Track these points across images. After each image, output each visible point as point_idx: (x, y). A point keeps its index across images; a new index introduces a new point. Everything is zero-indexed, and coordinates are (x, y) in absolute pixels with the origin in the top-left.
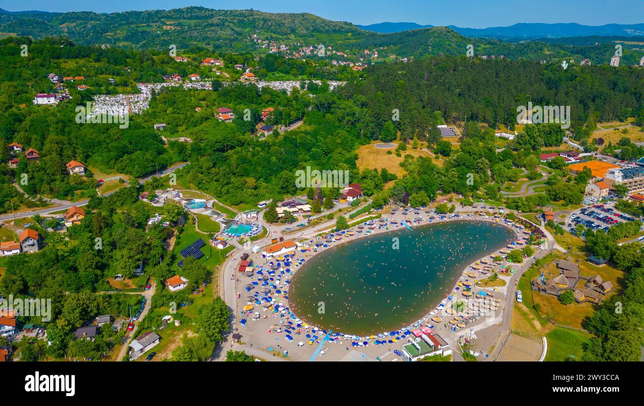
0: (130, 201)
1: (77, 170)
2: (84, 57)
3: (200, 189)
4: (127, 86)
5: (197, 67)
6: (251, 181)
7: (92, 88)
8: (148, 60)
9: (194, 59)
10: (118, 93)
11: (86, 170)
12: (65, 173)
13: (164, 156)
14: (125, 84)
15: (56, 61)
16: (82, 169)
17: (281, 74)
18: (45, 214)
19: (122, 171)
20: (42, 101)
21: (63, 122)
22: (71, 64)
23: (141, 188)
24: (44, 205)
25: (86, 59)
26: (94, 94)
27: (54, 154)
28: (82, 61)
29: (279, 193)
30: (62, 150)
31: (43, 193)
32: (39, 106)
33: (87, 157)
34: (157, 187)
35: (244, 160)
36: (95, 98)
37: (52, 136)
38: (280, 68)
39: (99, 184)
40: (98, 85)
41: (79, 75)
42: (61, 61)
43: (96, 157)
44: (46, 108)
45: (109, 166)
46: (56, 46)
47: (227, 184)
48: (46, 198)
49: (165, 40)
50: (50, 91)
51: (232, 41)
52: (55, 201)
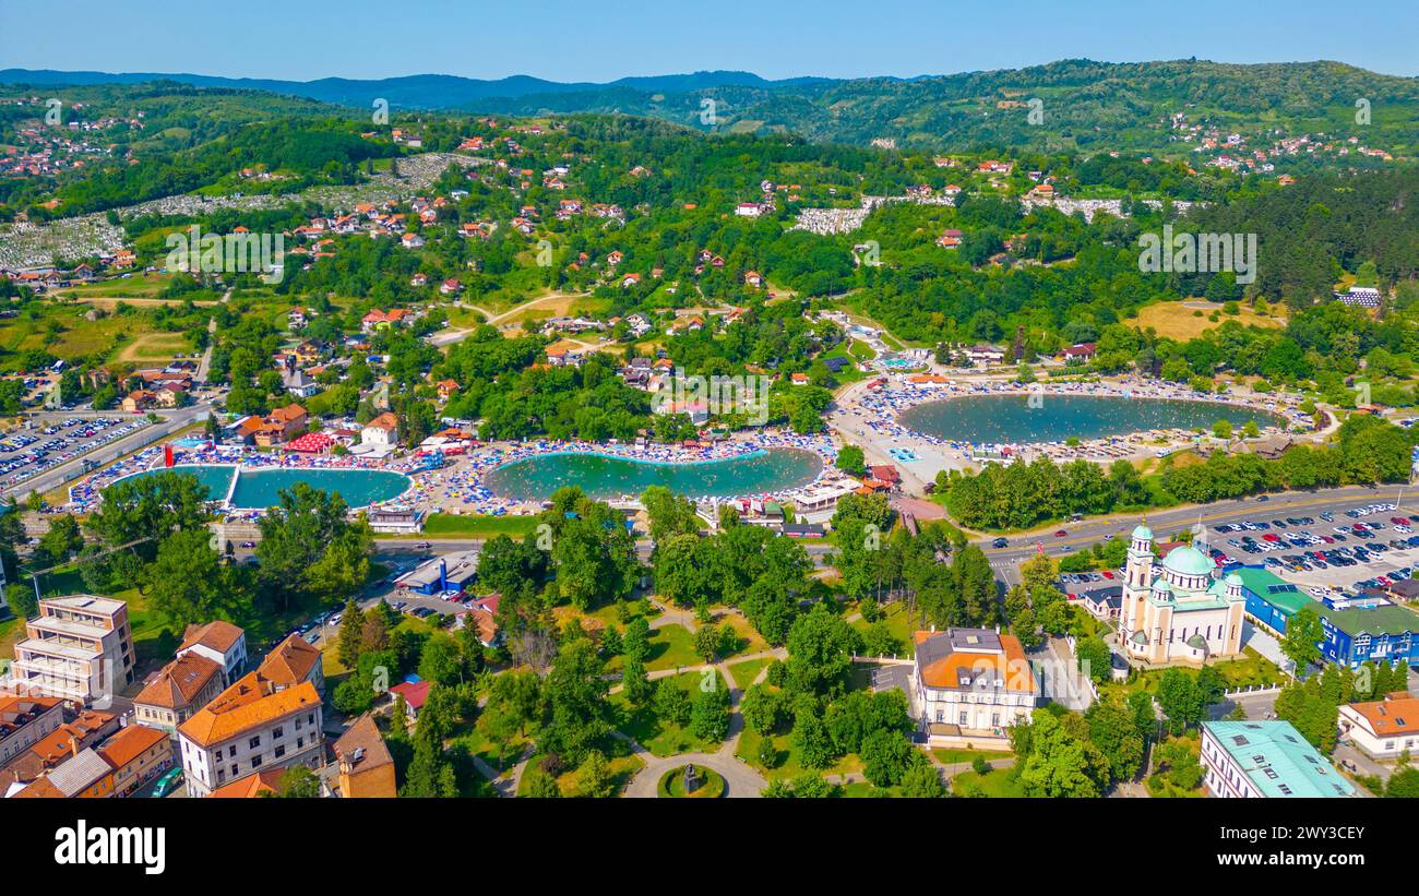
0: (790, 314)
1: (753, 280)
2: (811, 160)
3: (872, 316)
4: (849, 199)
5: (966, 174)
6: (938, 317)
7: (803, 199)
8: (894, 164)
9: (967, 163)
10: (832, 207)
11: (761, 282)
12: (742, 281)
13: (849, 279)
14: (848, 197)
15: (774, 164)
16: (758, 280)
17: (1109, 189)
18: (713, 313)
19: (796, 288)
20: (744, 211)
21: (756, 233)
22: (792, 169)
23: (807, 306)
24: (716, 307)
25: (813, 162)
26: (803, 207)
27: (737, 263)
28: (806, 165)
29: (973, 337)
30: (745, 260)
31: (718, 297)
32: (740, 216)
33: (768, 271)
34: (825, 308)
35: (938, 292)
36: (804, 212)
37: (741, 246)
38: (1110, 179)
39: (768, 298)
40: (814, 196)
41: (797, 183)
42: (783, 164)
43: (777, 272)
44: (745, 219)
45: (785, 282)
46: (782, 145)
47: (907, 316)
48: (717, 302)
49: (987, 129)
50: (756, 201)
51: (1120, 127)
52: (727, 305)
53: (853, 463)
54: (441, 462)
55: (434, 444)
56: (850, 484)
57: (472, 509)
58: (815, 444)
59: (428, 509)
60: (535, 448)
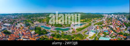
53: (72, 29)
54: (53, 28)
55: (53, 27)
56: (72, 30)
57: (53, 31)
58: (70, 27)
59: (51, 30)
60: (57, 27)
